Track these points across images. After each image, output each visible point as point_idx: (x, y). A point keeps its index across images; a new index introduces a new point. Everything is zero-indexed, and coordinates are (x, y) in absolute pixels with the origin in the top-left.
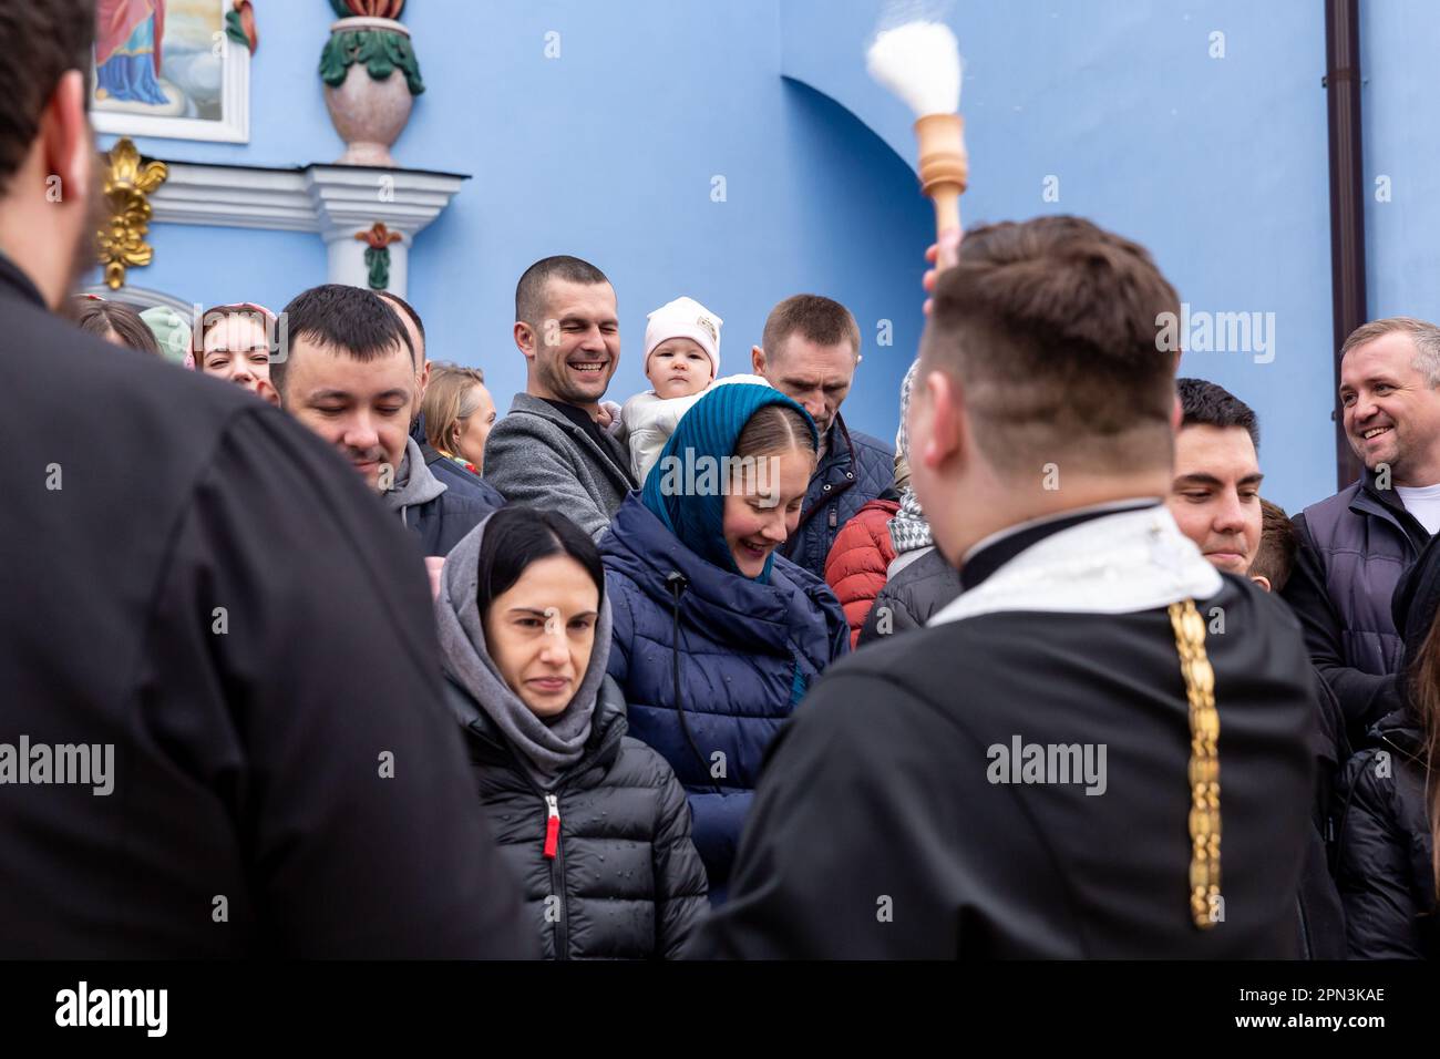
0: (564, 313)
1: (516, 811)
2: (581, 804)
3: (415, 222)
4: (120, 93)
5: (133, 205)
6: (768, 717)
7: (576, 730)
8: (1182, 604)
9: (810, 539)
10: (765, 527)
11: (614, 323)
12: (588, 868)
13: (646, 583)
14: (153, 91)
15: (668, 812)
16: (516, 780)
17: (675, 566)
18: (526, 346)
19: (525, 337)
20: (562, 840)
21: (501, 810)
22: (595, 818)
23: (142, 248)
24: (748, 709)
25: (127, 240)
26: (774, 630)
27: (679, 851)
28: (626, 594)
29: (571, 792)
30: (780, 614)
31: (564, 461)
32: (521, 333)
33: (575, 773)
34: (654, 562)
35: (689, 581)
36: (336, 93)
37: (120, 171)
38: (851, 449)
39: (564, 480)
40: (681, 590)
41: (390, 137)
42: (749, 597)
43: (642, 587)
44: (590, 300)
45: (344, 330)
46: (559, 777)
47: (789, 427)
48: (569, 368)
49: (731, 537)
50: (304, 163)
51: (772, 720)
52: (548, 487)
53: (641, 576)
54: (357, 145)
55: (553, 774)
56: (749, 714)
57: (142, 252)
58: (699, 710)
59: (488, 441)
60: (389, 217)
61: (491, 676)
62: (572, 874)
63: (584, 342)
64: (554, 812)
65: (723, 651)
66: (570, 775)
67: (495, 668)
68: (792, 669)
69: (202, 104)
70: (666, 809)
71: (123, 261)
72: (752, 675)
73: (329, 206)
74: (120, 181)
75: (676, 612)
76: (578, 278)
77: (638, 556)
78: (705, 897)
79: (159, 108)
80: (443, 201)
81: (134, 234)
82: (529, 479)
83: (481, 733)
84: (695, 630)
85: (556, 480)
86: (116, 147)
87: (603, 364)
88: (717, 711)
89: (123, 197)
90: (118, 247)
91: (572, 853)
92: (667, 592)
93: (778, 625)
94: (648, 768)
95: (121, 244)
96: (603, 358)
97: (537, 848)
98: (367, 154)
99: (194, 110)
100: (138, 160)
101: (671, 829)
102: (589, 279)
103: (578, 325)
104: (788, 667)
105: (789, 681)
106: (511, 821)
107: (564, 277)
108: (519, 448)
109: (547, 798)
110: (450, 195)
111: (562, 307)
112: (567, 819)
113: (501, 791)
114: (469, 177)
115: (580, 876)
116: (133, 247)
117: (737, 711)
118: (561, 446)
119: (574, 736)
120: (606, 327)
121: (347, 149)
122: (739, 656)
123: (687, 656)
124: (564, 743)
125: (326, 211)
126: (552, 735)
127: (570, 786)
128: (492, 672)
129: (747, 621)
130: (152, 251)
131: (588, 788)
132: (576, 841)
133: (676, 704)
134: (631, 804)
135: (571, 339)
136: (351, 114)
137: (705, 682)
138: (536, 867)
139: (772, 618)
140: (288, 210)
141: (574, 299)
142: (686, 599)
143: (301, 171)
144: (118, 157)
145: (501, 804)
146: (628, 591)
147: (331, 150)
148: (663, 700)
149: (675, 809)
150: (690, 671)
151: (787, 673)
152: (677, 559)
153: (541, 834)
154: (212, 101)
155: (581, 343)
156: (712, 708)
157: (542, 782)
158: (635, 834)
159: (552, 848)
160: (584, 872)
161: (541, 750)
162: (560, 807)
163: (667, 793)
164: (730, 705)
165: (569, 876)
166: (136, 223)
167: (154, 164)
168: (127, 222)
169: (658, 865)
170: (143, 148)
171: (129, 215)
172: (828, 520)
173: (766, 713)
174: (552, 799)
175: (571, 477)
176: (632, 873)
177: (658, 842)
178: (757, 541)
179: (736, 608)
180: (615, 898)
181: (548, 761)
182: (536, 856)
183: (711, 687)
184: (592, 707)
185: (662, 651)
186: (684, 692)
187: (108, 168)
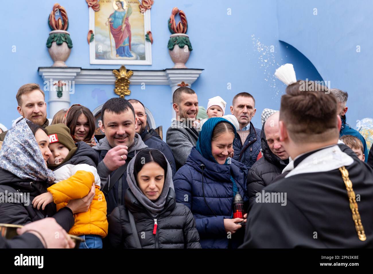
0: (186, 101)
1: (147, 223)
2: (163, 221)
3: (192, 81)
4: (122, 55)
5: (125, 81)
6: (227, 198)
7: (161, 203)
8: (342, 168)
9: (246, 154)
10: (222, 152)
11: (198, 103)
12: (164, 236)
13: (196, 167)
14: (129, 54)
15: (187, 222)
16: (147, 216)
17: (202, 163)
18: (176, 109)
19: (176, 107)
20: (158, 230)
21: (143, 223)
22: (166, 224)
23: (128, 91)
24: (222, 196)
25: (125, 89)
26: (227, 176)
27: (191, 231)
28: (190, 170)
29: (161, 218)
30: (228, 172)
31: (186, 136)
32: (175, 106)
33: (162, 213)
34: (197, 162)
35: (205, 166)
36: (172, 52)
37: (122, 73)
38: (255, 133)
39: (186, 141)
40: (204, 168)
41: (185, 61)
42: (220, 168)
43: (195, 169)
44: (192, 98)
45: (114, 108)
46: (158, 214)
47: (226, 127)
48: (187, 114)
49: (214, 155)
50: (165, 69)
51: (228, 198)
52: (182, 143)
53: (195, 166)
54: (177, 64)
55: (156, 214)
56: (222, 197)
57: (128, 92)
58: (209, 197)
59: (167, 132)
60: (186, 80)
61: (138, 191)
62: (160, 238)
63: (191, 108)
64: (156, 223)
65: (216, 182)
66: (160, 214)
67: (139, 189)
68: (232, 185)
69: (141, 56)
70: (187, 221)
71: (124, 94)
72: (222, 188)
73: (171, 78)
74: (122, 76)
75: (203, 173)
76: (189, 93)
77: (194, 161)
78: (198, 242)
79: (131, 58)
80: (198, 76)
81: (126, 88)
82: (178, 141)
83: (137, 205)
84: (208, 178)
85: (184, 141)
86: (121, 68)
87: (195, 113)
88: (214, 197)
89: (123, 80)
90: (122, 91)
91: (160, 233)
92: (201, 169)
93: (227, 175)
94: (183, 211)
95: (123, 90)
96: (195, 112)
97: (151, 232)
98: (180, 66)
99: (139, 58)
100: (126, 70)
101: (189, 226)
102: (192, 93)
103: (190, 104)
104: (231, 185)
105: (232, 188)
106: (146, 226)
107: (186, 92)
108: (175, 133)
109: (154, 220)
110: (200, 74)
111: (186, 100)
112: (159, 225)
113: (143, 219)
114: (204, 70)
115: (162, 238)
116: (126, 91)
117: (219, 197)
118: (185, 133)
119: (161, 204)
120: (196, 104)
121: (175, 65)
122: (220, 183)
123: (207, 184)
124: (158, 206)
125: (170, 80)
126: (154, 204)
127: (160, 216)
128: (139, 190)
129: (220, 174)
130: (130, 92)
131: (165, 217)
132: (161, 230)
133: (204, 196)
134: (178, 220)
135: (187, 108)
136: (175, 56)
137: (211, 190)
138: (151, 237)
139: (226, 173)
140: (162, 80)
141: (188, 98)
142: (205, 170)
143: (164, 71)
144: (121, 70)
145: (143, 222)
146: (190, 169)
147: (171, 65)
148: (200, 195)
149: (190, 220)
150: (207, 188)
151: (231, 186)
152: (202, 161)
153: (153, 229)
154: (143, 56)
155: (190, 108)
156: (213, 196)
157: (153, 216)
158: (177, 227)
159: (155, 232)
160: (163, 238)
161: (151, 208)
162: (158, 222)
163: (188, 217)
164: (217, 195)
165: (159, 239)
166: (126, 85)
167: (130, 71)
168: (124, 85)
169: (185, 234)
170: (127, 68)
171: (125, 83)
172: (250, 149)
173: (226, 197)
174: (155, 220)
175: (187, 140)
176: (176, 237)
177: (185, 229)
178: (221, 155)
179: (217, 171)
180: (171, 244)
181: (154, 211)
182: (151, 234)
183: (212, 191)
184: (166, 197)
185: (200, 183)
186: (205, 193)
187: (119, 73)
